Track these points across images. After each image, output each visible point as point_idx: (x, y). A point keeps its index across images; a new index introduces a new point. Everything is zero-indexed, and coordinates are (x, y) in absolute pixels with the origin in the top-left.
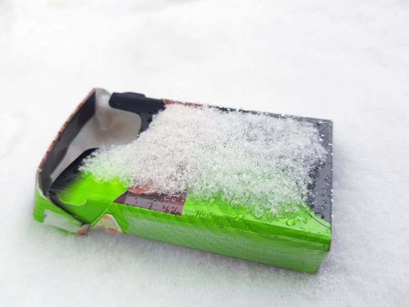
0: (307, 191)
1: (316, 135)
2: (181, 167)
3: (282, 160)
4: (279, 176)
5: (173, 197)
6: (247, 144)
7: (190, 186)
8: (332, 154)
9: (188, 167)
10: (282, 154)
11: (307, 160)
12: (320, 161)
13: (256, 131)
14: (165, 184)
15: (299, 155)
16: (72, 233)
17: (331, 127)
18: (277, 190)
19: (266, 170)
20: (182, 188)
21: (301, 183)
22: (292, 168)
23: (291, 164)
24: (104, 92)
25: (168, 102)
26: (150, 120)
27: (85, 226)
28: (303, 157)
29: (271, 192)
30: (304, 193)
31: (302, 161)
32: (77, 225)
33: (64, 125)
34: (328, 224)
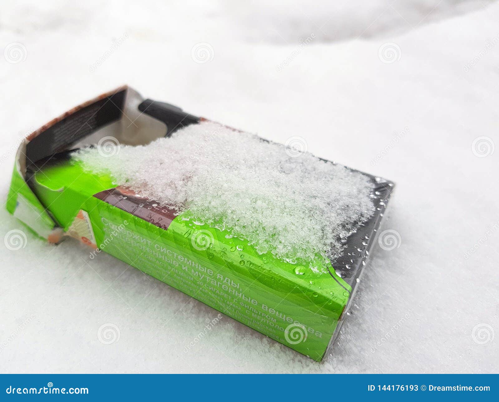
0: (333, 241)
1: (368, 191)
2: (187, 179)
3: (313, 200)
4: (302, 216)
5: (165, 208)
6: (276, 173)
7: (190, 200)
8: (382, 215)
9: (195, 178)
10: (314, 193)
11: (347, 208)
12: (362, 215)
13: (293, 166)
15: (337, 200)
16: (42, 238)
17: (392, 188)
18: (294, 227)
19: (288, 204)
20: (180, 198)
21: (329, 230)
22: (323, 212)
23: (322, 206)
27: (58, 230)
28: (341, 203)
29: (285, 229)
30: (328, 242)
31: (338, 207)
32: (50, 225)
33: (76, 108)
34: (349, 287)
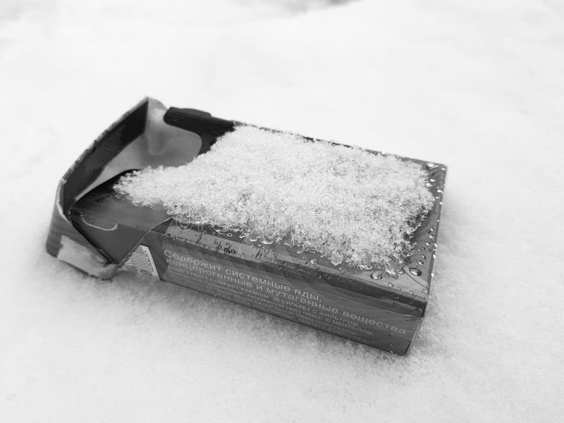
0: (403, 240)
1: (423, 179)
2: (245, 197)
3: (374, 200)
4: (368, 218)
5: (229, 232)
6: (332, 178)
7: (253, 219)
8: (441, 203)
9: (253, 197)
10: (375, 193)
11: (407, 204)
12: (423, 208)
13: (346, 165)
14: (221, 214)
15: (398, 197)
16: (93, 276)
17: (445, 172)
18: (363, 233)
19: (352, 209)
20: (243, 220)
21: (396, 229)
22: (387, 212)
23: (385, 206)
24: (159, 105)
25: (239, 124)
26: (213, 142)
27: (112, 266)
28: (402, 200)
29: (355, 236)
30: (398, 242)
31: (400, 204)
32: (102, 263)
33: (103, 134)
34: (425, 283)
